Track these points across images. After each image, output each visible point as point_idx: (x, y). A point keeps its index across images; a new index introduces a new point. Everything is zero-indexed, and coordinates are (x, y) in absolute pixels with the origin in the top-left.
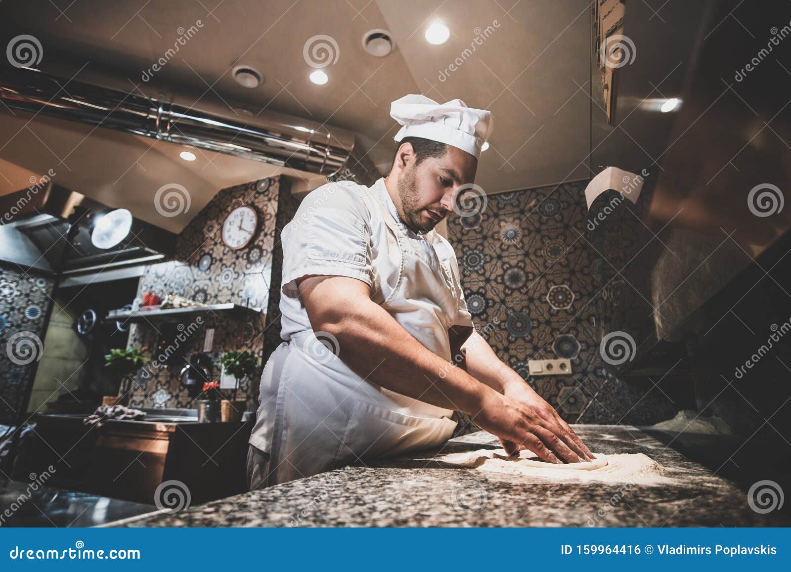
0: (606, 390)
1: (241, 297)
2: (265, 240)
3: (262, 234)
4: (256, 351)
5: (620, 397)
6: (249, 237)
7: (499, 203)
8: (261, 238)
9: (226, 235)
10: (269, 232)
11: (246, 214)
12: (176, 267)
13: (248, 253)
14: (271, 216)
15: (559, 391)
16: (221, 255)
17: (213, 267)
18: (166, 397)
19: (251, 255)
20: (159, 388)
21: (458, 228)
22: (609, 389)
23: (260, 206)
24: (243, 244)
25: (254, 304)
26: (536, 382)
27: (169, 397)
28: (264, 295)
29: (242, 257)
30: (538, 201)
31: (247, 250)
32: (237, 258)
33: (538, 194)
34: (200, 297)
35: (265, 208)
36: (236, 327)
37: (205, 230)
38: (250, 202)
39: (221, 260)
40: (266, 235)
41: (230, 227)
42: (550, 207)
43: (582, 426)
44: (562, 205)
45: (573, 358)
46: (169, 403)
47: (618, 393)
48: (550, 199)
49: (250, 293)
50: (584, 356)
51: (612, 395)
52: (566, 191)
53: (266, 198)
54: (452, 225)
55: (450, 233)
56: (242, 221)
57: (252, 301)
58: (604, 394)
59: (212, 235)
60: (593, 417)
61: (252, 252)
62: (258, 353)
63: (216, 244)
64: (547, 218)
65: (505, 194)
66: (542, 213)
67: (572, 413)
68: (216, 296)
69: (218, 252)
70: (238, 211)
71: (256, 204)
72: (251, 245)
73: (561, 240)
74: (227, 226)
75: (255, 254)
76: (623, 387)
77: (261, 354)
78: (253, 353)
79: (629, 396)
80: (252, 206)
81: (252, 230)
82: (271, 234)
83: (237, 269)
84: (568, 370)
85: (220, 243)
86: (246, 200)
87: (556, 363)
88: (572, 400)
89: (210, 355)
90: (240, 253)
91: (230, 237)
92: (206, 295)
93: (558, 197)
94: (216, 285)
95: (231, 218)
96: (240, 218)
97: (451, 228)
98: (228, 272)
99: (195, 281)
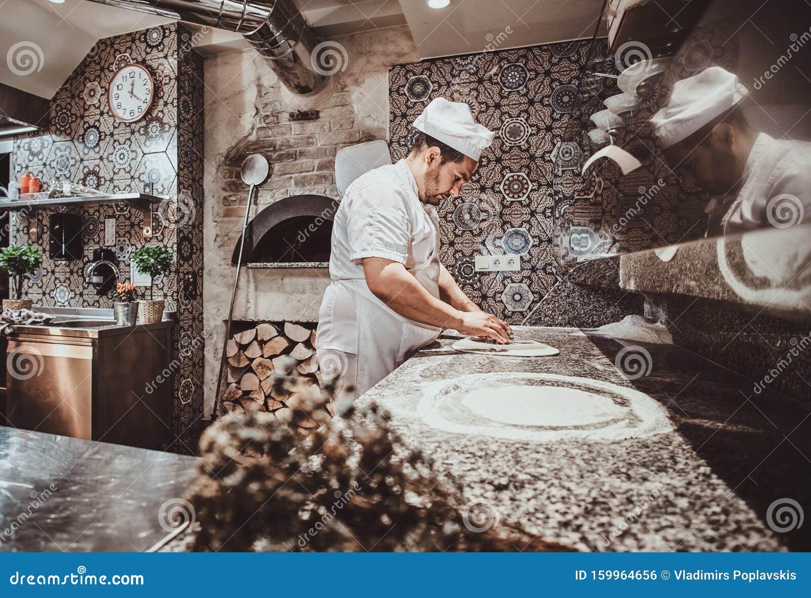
0: (556, 293)
1: (144, 181)
2: (166, 111)
3: (161, 102)
4: (169, 245)
5: (570, 300)
6: (145, 107)
7: (453, 68)
8: (160, 107)
9: (114, 103)
10: (170, 101)
11: (137, 76)
12: (54, 142)
13: (146, 127)
14: (170, 79)
15: (505, 288)
16: (112, 128)
17: (102, 144)
18: (68, 295)
19: (149, 130)
20: (58, 285)
21: (403, 100)
22: (559, 292)
23: (155, 65)
24: (138, 115)
25: (160, 190)
26: (482, 278)
27: (72, 294)
28: (171, 180)
29: (139, 131)
30: (501, 67)
31: (144, 123)
32: (133, 133)
33: (501, 59)
34: (92, 180)
35: (161, 67)
36: (142, 217)
37: (85, 95)
38: (140, 59)
39: (112, 135)
40: (166, 104)
41: (119, 92)
42: (513, 77)
43: (528, 328)
44: (528, 75)
45: (522, 254)
46: (72, 302)
47: (568, 296)
48: (516, 66)
49: (154, 177)
50: (535, 252)
51: (561, 298)
52: (535, 56)
53: (161, 55)
54: (395, 95)
55: (393, 106)
56: (133, 85)
57: (158, 186)
58: (553, 297)
59: (95, 101)
60: (540, 319)
61: (151, 125)
62: (172, 247)
63: (102, 114)
64: (510, 90)
65: (461, 57)
66: (504, 83)
67: (516, 310)
68: (112, 180)
69: (106, 125)
70: (126, 71)
71: (149, 62)
72: (148, 116)
73: (522, 119)
74: (114, 91)
75: (154, 127)
76: (573, 289)
77: (175, 249)
78: (165, 247)
79: (578, 299)
80: (143, 63)
81: (149, 97)
82: (172, 103)
83: (133, 147)
84: (517, 267)
85: (108, 113)
86: (134, 55)
87: (503, 259)
88: (517, 297)
89: (114, 249)
90: (136, 127)
91: (119, 105)
92: (99, 178)
93: (525, 65)
94: (111, 165)
95: (118, 80)
96: (130, 81)
97: (393, 99)
98: (122, 151)
99: (82, 160)
